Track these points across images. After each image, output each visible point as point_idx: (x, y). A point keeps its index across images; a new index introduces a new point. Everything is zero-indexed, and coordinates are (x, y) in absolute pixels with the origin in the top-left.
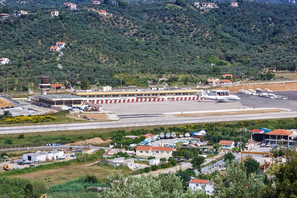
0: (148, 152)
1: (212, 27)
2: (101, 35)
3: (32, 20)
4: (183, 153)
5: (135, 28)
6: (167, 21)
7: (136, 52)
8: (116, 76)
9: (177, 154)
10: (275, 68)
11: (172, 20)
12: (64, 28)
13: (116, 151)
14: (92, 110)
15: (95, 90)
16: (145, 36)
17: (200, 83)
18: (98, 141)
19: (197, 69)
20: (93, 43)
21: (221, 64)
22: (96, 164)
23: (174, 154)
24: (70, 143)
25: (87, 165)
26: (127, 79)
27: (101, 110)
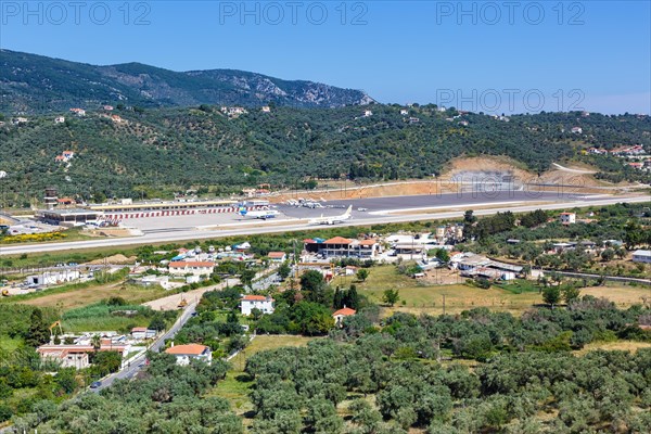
0: (184, 269)
1: (243, 134)
2: (116, 144)
3: (33, 127)
4: (227, 268)
5: (155, 136)
6: (192, 128)
7: (158, 162)
8: (136, 188)
9: (219, 270)
10: (317, 176)
11: (197, 127)
12: (72, 135)
13: (144, 269)
14: (110, 225)
16: (166, 144)
17: (234, 194)
18: (121, 258)
19: (229, 179)
20: (107, 152)
21: (255, 173)
22: (120, 285)
23: (216, 269)
24: (86, 262)
25: (109, 286)
26: (149, 191)
27: (121, 226)
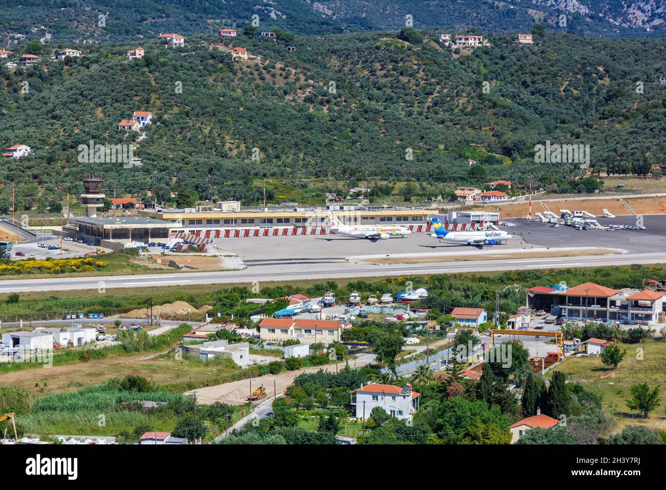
0: (286, 331)
1: (474, 86)
2: (234, 99)
3: (88, 67)
4: (366, 334)
5: (308, 86)
6: (379, 73)
7: (307, 135)
8: (257, 183)
9: (352, 336)
10: (606, 169)
11: (389, 71)
12: (153, 83)
13: (213, 328)
14: (191, 249)
15: (205, 209)
16: (328, 102)
17: (440, 198)
18: (183, 308)
19: (437, 171)
20: (214, 115)
21: (489, 161)
22: (162, 357)
23: (346, 335)
24: (120, 312)
25: (143, 358)
26: (281, 189)
27: (211, 250)
